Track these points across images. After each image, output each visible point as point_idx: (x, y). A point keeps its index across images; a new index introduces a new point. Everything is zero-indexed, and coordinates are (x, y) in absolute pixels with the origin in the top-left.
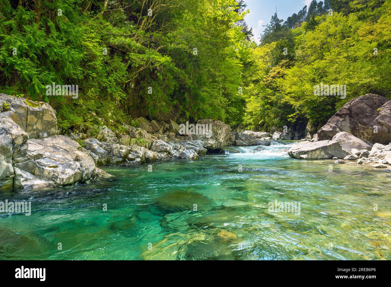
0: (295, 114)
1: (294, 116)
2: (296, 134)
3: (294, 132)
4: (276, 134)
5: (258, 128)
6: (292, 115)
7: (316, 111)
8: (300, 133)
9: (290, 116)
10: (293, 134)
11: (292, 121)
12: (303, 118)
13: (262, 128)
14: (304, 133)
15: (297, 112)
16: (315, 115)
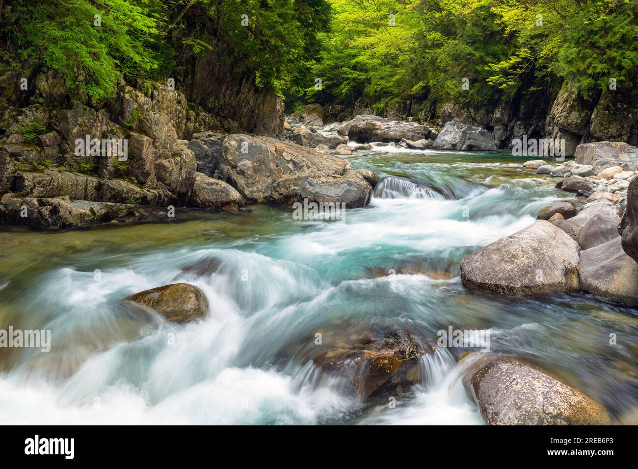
0: (514, 60)
1: (514, 67)
2: (516, 129)
3: (510, 121)
4: (451, 129)
5: (410, 105)
6: (504, 64)
7: (593, 45)
8: (531, 125)
9: (496, 67)
10: (506, 130)
11: (501, 84)
12: (544, 76)
13: (422, 107)
14: (544, 125)
15: (523, 55)
16: (590, 64)
